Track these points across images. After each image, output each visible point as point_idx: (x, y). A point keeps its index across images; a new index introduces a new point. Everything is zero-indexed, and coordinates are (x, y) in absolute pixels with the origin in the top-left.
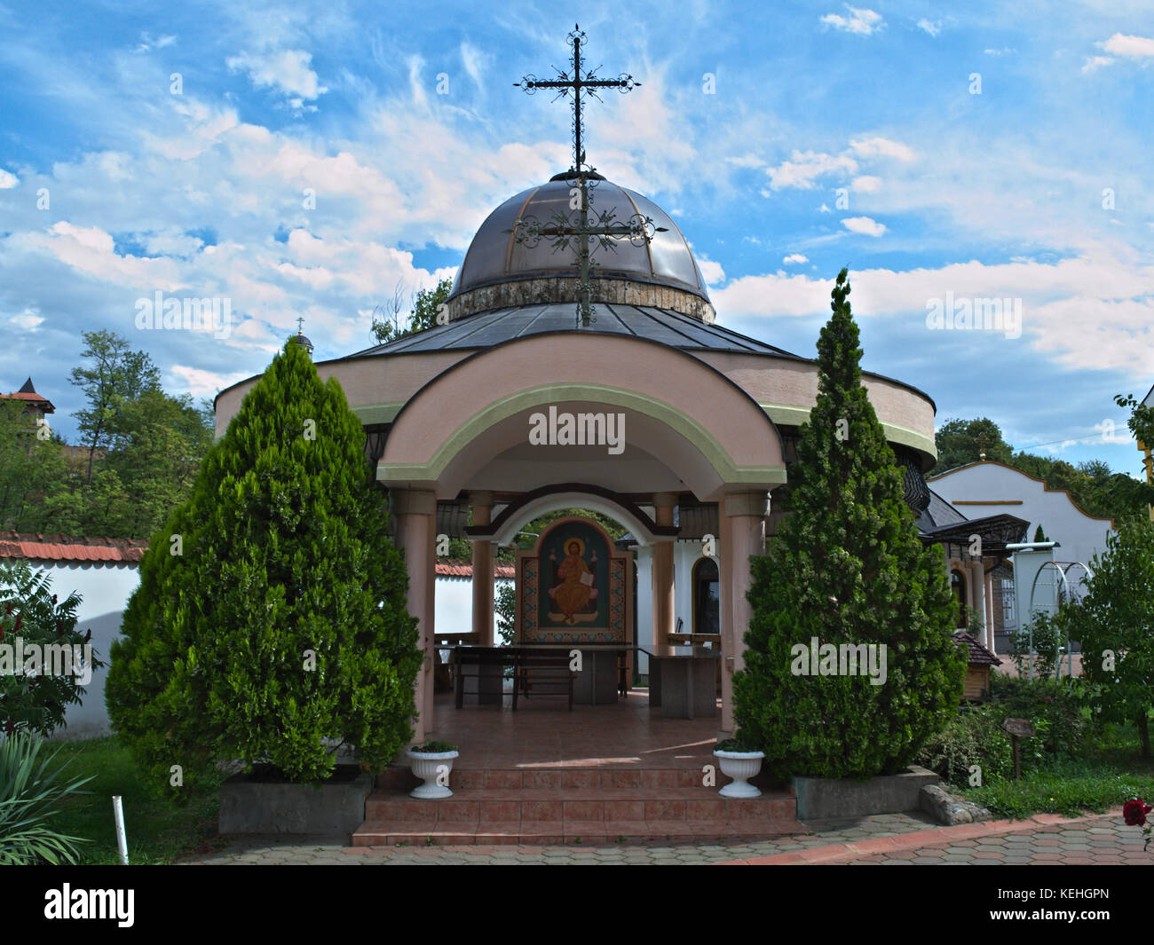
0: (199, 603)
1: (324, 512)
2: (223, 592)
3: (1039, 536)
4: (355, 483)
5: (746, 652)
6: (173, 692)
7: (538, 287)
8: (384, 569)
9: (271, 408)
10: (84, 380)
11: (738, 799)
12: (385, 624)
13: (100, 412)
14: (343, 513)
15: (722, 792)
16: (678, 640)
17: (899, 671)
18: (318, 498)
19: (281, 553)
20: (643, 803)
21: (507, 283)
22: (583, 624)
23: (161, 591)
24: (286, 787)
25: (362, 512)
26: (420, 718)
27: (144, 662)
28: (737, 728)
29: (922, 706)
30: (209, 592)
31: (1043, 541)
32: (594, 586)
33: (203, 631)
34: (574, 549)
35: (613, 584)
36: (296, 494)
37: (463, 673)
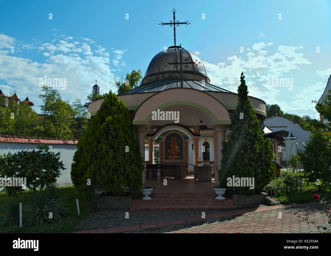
0: (93, 154)
1: (122, 132)
2: (99, 151)
3: (292, 136)
4: (129, 125)
5: (221, 165)
6: (88, 175)
7: (166, 75)
8: (136, 146)
9: (108, 107)
10: (42, 97)
11: (220, 200)
12: (136, 159)
13: (46, 105)
14: (126, 132)
15: (216, 198)
16: (200, 162)
17: (259, 169)
18: (120, 129)
19: (112, 142)
20: (197, 201)
21: (159, 74)
22: (176, 159)
23: (84, 151)
24: (113, 197)
25: (130, 132)
26: (143, 181)
27: (80, 168)
28: (219, 183)
29: (265, 177)
30: (95, 151)
31: (293, 137)
32: (179, 149)
33: (94, 160)
34: (174, 140)
35: (184, 148)
36: (115, 128)
37: (148, 171)
